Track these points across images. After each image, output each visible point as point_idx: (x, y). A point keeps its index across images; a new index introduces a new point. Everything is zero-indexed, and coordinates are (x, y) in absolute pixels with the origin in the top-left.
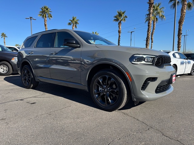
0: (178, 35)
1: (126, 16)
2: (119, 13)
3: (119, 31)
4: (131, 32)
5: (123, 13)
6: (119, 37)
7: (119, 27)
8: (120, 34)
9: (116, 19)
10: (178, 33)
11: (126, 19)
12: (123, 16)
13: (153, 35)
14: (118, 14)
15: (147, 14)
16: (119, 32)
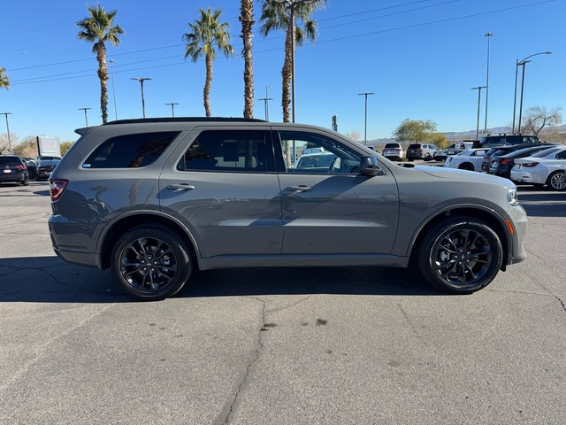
0: (283, 105)
1: (117, 28)
2: (94, 14)
3: (99, 72)
4: (142, 81)
5: (110, 17)
6: (104, 90)
7: (99, 59)
8: (105, 82)
9: (85, 31)
10: (284, 98)
11: (118, 36)
12: (109, 27)
13: (209, 96)
14: (91, 16)
15: (187, 35)
16: (102, 75)
